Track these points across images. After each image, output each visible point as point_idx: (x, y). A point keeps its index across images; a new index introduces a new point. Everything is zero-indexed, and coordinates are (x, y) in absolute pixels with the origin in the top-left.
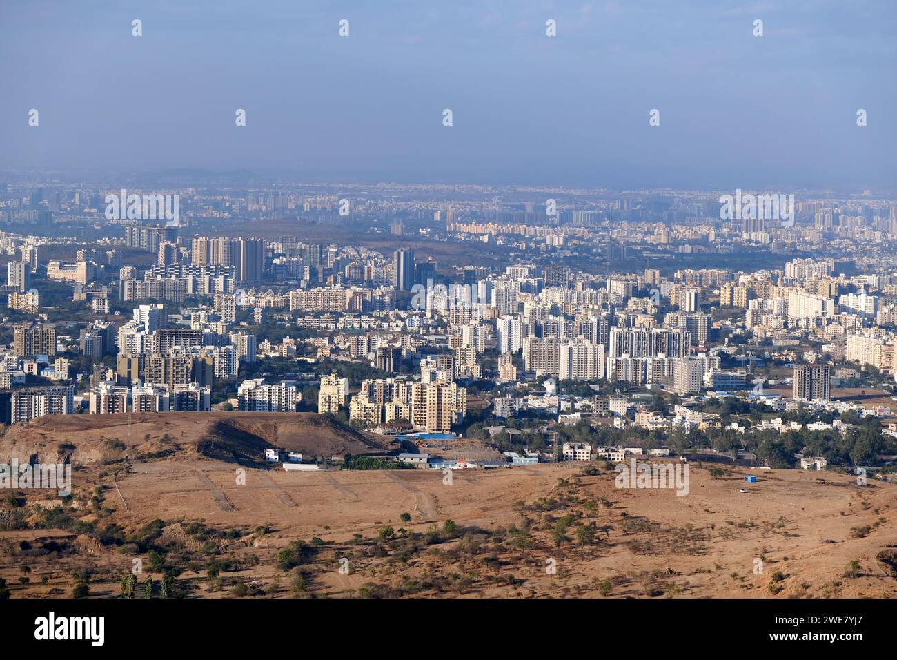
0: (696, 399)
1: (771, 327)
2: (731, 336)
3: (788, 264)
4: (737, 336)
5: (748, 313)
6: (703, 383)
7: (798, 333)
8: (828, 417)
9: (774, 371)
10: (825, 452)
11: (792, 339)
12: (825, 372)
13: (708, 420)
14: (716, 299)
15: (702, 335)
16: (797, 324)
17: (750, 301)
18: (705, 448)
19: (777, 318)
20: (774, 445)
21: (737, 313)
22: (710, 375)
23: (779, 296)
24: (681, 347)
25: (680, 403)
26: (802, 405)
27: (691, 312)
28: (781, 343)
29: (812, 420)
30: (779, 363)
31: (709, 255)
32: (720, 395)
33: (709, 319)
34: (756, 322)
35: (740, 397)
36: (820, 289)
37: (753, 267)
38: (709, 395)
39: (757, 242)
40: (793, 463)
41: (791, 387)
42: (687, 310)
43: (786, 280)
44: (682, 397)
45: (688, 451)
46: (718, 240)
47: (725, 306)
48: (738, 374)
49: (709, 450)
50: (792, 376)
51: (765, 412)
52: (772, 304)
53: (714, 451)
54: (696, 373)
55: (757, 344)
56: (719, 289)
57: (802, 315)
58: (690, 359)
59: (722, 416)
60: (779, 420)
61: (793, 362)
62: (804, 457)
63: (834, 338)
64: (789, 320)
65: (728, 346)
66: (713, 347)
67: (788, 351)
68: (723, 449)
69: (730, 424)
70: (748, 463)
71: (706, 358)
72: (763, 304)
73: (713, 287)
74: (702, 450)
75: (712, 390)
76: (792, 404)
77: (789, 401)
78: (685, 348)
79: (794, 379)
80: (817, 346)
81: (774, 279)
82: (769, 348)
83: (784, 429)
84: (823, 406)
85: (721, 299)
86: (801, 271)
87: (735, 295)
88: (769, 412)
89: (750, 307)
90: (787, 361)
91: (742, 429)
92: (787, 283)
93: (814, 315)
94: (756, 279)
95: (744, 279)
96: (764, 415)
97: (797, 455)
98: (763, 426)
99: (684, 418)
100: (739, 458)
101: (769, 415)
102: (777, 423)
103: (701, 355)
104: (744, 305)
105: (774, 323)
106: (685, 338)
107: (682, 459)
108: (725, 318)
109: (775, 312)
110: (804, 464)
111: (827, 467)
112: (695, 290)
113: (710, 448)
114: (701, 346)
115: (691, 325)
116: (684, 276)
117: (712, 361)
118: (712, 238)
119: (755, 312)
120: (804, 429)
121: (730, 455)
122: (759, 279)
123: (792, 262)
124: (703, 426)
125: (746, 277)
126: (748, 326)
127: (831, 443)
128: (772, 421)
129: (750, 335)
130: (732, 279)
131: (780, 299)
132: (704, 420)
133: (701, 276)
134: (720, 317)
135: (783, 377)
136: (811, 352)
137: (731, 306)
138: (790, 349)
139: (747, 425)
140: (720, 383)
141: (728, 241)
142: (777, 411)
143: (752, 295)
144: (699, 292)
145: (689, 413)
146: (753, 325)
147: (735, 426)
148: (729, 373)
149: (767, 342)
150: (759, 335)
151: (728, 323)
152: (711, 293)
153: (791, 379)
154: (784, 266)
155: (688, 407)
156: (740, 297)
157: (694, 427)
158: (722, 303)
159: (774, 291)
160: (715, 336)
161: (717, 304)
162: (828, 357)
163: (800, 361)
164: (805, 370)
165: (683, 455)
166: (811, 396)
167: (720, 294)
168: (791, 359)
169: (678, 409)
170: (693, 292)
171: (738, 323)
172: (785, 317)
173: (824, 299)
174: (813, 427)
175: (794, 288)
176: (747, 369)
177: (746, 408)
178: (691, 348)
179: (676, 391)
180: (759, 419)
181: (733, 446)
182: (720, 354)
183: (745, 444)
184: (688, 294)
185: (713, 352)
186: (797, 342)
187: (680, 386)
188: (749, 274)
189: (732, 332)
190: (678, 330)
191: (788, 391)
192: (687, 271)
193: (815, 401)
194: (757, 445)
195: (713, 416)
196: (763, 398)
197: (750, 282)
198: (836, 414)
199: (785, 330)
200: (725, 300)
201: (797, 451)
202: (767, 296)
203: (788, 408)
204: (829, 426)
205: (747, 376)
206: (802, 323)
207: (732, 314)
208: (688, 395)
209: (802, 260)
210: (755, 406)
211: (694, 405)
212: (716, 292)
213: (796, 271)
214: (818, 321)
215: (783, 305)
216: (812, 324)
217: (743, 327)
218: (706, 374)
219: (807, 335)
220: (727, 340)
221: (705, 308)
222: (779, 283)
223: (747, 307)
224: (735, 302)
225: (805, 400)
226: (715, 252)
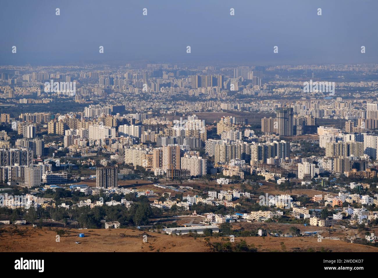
0: (38, 190)
1: (79, 146)
2: (56, 152)
3: (86, 108)
4: (60, 152)
5: (65, 138)
6: (42, 180)
7: (95, 149)
8: (118, 198)
9: (83, 172)
10: (118, 218)
11: (92, 152)
12: (115, 171)
13: (47, 202)
14: (45, 130)
15: (39, 152)
16: (94, 144)
17: (66, 131)
18: (47, 219)
19: (82, 140)
20: (88, 216)
21: (59, 138)
22: (46, 175)
23: (83, 127)
24: (28, 159)
25: (29, 193)
26: (102, 191)
27: (30, 138)
28: (86, 155)
29: (109, 200)
30: (86, 167)
31: (38, 104)
32: (53, 187)
33: (43, 142)
34: (70, 143)
35: (65, 188)
36: (107, 122)
37: (65, 110)
38: (46, 188)
39: (66, 96)
40: (101, 226)
41: (94, 181)
42: (28, 137)
43: (86, 118)
44: (30, 189)
45: (37, 221)
46: (42, 95)
47: (51, 134)
48: (63, 174)
49: (50, 220)
50: (95, 174)
51: (80, 196)
52: (79, 132)
53: (53, 220)
54: (37, 175)
55: (72, 156)
56: (47, 124)
57: (97, 138)
58: (34, 166)
59: (56, 199)
60: (89, 200)
61: (94, 166)
62: (106, 222)
63: (117, 151)
64: (90, 141)
65: (55, 158)
66: (46, 158)
67: (91, 159)
68: (58, 219)
69: (61, 204)
70: (74, 227)
71: (43, 165)
72: (74, 132)
73: (43, 123)
74: (45, 220)
75: (48, 184)
76: (96, 191)
77: (93, 189)
78: (30, 160)
79: (97, 176)
80: (107, 156)
81: (78, 117)
82: (79, 158)
83: (92, 206)
84: (114, 191)
85: (49, 130)
86: (93, 112)
87: (57, 127)
88: (82, 196)
89: (66, 134)
90: (91, 165)
91: (68, 207)
92: (87, 120)
93: (104, 138)
94: (68, 118)
95: (61, 118)
96: (80, 198)
97: (102, 221)
98: (81, 204)
99: (33, 202)
100: (68, 224)
101: (83, 198)
102: (88, 202)
103: (40, 164)
104: (62, 134)
105: (81, 143)
106: (30, 154)
107: (34, 226)
108: (51, 141)
109: (81, 136)
110: (107, 226)
111: (121, 227)
112: (32, 125)
113: (50, 219)
114: (39, 159)
115: (32, 146)
116: (25, 117)
117: (47, 168)
118: (39, 94)
119: (69, 138)
120: (105, 205)
121: (62, 222)
122: (70, 117)
123: (88, 107)
124: (45, 206)
125: (63, 116)
126: (66, 145)
127: (121, 213)
128: (85, 201)
129: (67, 151)
130: (54, 118)
131: (83, 129)
132: (44, 202)
133: (35, 117)
134: (48, 141)
135: (89, 175)
136: (104, 160)
137: (55, 134)
138: (92, 158)
139: (71, 204)
140: (51, 180)
141: (49, 96)
142: (87, 195)
143: (66, 127)
144: (35, 126)
145: (35, 198)
146: (68, 145)
147: (63, 205)
148: (57, 174)
149: (78, 155)
150: (73, 151)
151: (53, 144)
152: (42, 126)
153: (95, 176)
154: (84, 110)
155: (34, 195)
156: (60, 129)
157: (39, 207)
158: (49, 132)
159: (80, 124)
160: (46, 152)
161: (46, 133)
162: (114, 162)
163: (98, 165)
164: (103, 170)
165: (35, 224)
166: (107, 185)
167: (47, 127)
168: (93, 164)
169: (28, 196)
170: (31, 126)
171: (60, 144)
172: (87, 140)
173: (110, 128)
174: (110, 204)
175: (92, 122)
176: (67, 171)
177: (69, 194)
178: (33, 160)
179: (26, 186)
180: (77, 200)
181: (64, 217)
182: (50, 162)
183: (70, 215)
184: (28, 127)
185: (46, 161)
186: (95, 154)
187: (29, 182)
188: (63, 115)
189: (56, 150)
190: (25, 149)
191: (92, 183)
192: (26, 114)
193: (109, 188)
194: (78, 216)
195: (50, 200)
196: (78, 188)
197: (65, 120)
198: (122, 196)
199: (88, 147)
200: (51, 131)
201: (102, 218)
202: (75, 127)
203: (94, 193)
204: (119, 203)
205: (68, 175)
206: (98, 143)
207: (55, 139)
208: (33, 188)
209: (94, 106)
210: (74, 193)
211: (37, 194)
212: (45, 126)
213: (91, 112)
214: (107, 141)
215: (86, 133)
216: (103, 143)
217: (63, 146)
218: (43, 175)
219: (101, 149)
220: (54, 154)
221: (40, 136)
222: (82, 119)
223: (64, 134)
224: (57, 131)
225: (103, 188)
226: (41, 103)
